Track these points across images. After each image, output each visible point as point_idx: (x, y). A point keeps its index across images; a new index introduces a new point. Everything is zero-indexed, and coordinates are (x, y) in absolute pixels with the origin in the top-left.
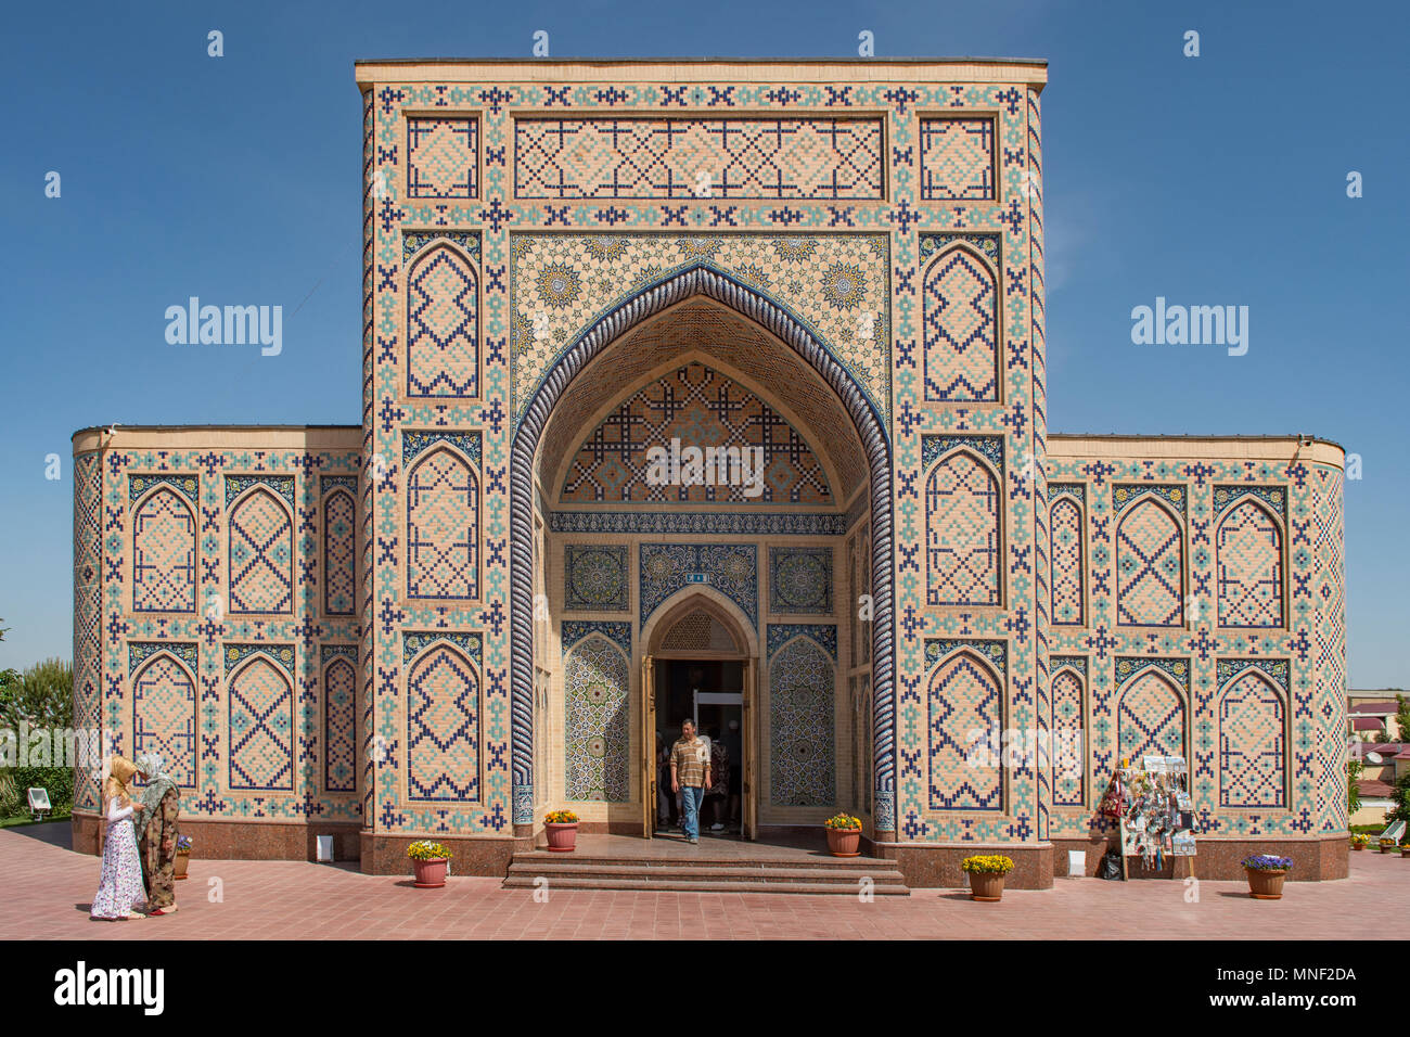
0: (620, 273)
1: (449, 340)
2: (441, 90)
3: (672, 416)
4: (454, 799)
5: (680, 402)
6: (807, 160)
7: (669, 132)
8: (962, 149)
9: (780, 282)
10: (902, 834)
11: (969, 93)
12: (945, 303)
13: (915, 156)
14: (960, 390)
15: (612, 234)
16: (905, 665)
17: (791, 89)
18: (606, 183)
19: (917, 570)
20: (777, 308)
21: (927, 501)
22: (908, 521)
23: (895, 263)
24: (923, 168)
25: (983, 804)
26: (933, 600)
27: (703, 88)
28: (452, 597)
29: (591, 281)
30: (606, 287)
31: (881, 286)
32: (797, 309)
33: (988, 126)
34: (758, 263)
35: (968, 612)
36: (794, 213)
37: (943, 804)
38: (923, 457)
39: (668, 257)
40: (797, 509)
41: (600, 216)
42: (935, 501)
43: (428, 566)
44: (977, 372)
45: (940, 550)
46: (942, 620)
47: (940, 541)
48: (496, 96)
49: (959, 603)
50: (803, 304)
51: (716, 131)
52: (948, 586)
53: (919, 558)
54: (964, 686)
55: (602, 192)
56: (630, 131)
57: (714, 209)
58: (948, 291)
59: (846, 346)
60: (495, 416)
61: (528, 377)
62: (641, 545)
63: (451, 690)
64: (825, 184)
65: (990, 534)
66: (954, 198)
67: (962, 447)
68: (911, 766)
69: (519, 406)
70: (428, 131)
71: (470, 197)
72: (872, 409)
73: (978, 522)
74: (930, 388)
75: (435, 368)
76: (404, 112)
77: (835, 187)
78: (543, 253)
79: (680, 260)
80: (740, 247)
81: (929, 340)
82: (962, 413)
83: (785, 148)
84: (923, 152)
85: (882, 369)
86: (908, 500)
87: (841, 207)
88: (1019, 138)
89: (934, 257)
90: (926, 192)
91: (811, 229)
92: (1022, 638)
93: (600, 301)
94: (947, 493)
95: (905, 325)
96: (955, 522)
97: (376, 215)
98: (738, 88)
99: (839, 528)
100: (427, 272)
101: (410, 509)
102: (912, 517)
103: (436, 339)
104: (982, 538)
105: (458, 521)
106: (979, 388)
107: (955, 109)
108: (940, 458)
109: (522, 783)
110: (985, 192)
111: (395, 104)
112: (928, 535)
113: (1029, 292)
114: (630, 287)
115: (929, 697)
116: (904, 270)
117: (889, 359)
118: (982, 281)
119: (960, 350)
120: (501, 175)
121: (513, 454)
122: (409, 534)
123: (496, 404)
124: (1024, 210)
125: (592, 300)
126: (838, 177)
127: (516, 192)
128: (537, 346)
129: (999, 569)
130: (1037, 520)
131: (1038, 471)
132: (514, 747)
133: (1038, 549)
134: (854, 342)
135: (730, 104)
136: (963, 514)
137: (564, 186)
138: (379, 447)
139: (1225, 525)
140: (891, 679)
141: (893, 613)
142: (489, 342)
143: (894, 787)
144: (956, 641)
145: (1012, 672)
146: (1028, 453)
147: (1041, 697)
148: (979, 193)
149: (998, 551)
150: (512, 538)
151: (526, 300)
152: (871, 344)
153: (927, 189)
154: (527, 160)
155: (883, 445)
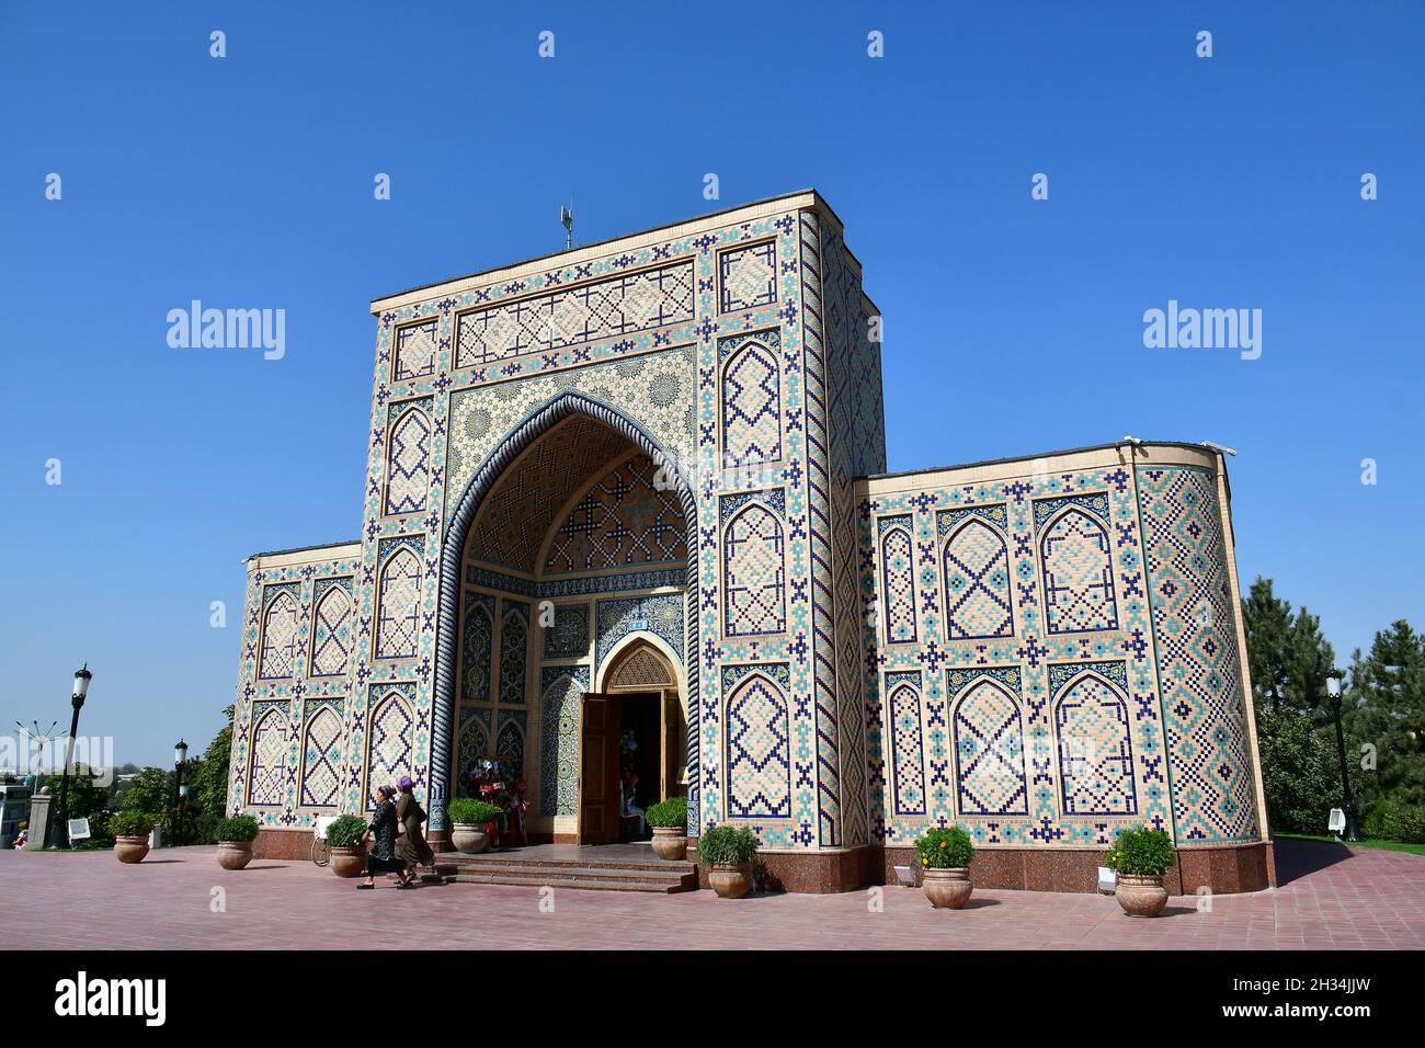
0: (516, 408)
1: (413, 473)
2: (416, 307)
3: (622, 498)
5: (628, 487)
6: (642, 302)
7: (552, 303)
8: (753, 270)
9: (621, 394)
11: (755, 227)
12: (740, 389)
13: (715, 283)
15: (513, 378)
16: (706, 690)
17: (629, 255)
18: (511, 347)
19: (717, 608)
20: (616, 415)
21: (726, 550)
22: (709, 568)
23: (700, 366)
24: (723, 290)
25: (775, 812)
26: (729, 631)
27: (572, 268)
28: (402, 657)
29: (498, 417)
30: (507, 419)
31: (691, 385)
32: (630, 413)
33: (771, 247)
34: (606, 384)
35: (757, 640)
36: (630, 343)
37: (741, 813)
38: (721, 515)
39: (544, 392)
41: (504, 372)
42: (733, 549)
43: (390, 635)
44: (766, 439)
45: (737, 590)
46: (735, 648)
47: (736, 581)
48: (447, 304)
49: (753, 633)
50: (635, 409)
51: (582, 296)
52: (744, 620)
53: (716, 597)
55: (508, 354)
56: (528, 308)
57: (577, 351)
58: (743, 379)
59: (665, 435)
60: (432, 523)
61: (456, 491)
62: (599, 602)
63: (397, 726)
64: (654, 316)
65: (777, 572)
66: (746, 307)
67: (753, 501)
68: (711, 779)
69: (449, 514)
70: (410, 335)
71: (430, 373)
73: (768, 563)
75: (403, 494)
76: (396, 326)
78: (470, 402)
79: (555, 392)
80: (593, 374)
83: (627, 297)
84: (723, 278)
86: (710, 551)
87: (663, 332)
88: (792, 251)
89: (730, 355)
90: (725, 307)
91: (641, 352)
92: (801, 660)
93: (503, 430)
94: (742, 541)
95: (708, 411)
96: (749, 565)
97: (374, 396)
98: (595, 262)
100: (402, 429)
101: (381, 595)
102: (712, 563)
103: (406, 474)
104: (771, 576)
105: (410, 600)
106: (767, 452)
107: (744, 241)
108: (736, 513)
110: (770, 298)
111: (391, 322)
112: (725, 577)
113: (802, 368)
114: (521, 417)
115: (728, 718)
116: (707, 370)
117: (695, 441)
118: (767, 365)
119: (752, 423)
120: (447, 355)
121: (444, 548)
122: (379, 614)
123: (435, 513)
124: (797, 306)
125: (498, 430)
126: (663, 311)
127: (457, 365)
128: (463, 468)
129: (784, 599)
130: (813, 555)
131: (813, 514)
132: (432, 769)
133: (814, 580)
134: (671, 431)
135: (589, 275)
136: (755, 557)
137: (485, 355)
138: (365, 554)
139: (1050, 536)
140: (697, 702)
141: (697, 646)
142: (433, 471)
143: (699, 797)
144: (749, 666)
145: (794, 690)
146: (804, 500)
147: (820, 713)
148: (766, 300)
149: (783, 585)
150: (439, 610)
151: (457, 437)
152: (682, 431)
153: (725, 305)
154: (465, 342)
155: (692, 507)
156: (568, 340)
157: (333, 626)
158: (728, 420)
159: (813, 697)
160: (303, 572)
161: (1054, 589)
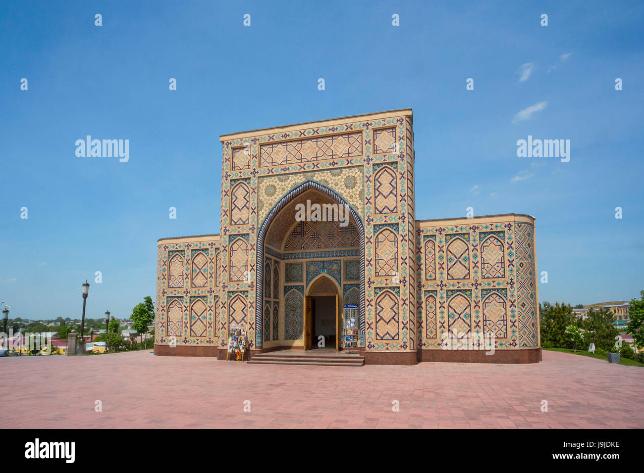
0: (287, 185)
1: (242, 209)
2: (241, 141)
6: (340, 147)
7: (302, 144)
8: (386, 138)
9: (332, 183)
10: (367, 348)
11: (388, 121)
12: (381, 184)
13: (372, 141)
14: (386, 210)
15: (285, 175)
16: (368, 296)
17: (335, 127)
18: (284, 160)
19: (372, 266)
20: (331, 191)
21: (375, 245)
22: (369, 251)
23: (365, 174)
24: (374, 145)
25: (393, 338)
26: (377, 274)
27: (311, 130)
28: (241, 281)
29: (279, 188)
30: (283, 189)
31: (361, 181)
32: (336, 191)
33: (394, 130)
34: (326, 178)
35: (387, 278)
36: (336, 162)
37: (380, 338)
38: (374, 232)
39: (300, 179)
40: (353, 248)
41: (282, 170)
42: (378, 245)
43: (235, 272)
44: (391, 204)
45: (379, 260)
46: (380, 281)
47: (379, 257)
48: (255, 140)
49: (386, 275)
50: (338, 189)
51: (315, 142)
52: (382, 271)
53: (372, 262)
54: (387, 301)
55: (283, 163)
56: (291, 145)
57: (313, 164)
58: (382, 180)
59: (351, 200)
60: (253, 229)
61: (262, 217)
62: (307, 262)
63: (240, 307)
64: (345, 153)
65: (395, 254)
66: (384, 152)
67: (386, 227)
68: (370, 327)
69: (259, 226)
70: (238, 152)
71: (248, 168)
72: (359, 218)
73: (391, 250)
74: (376, 210)
75: (238, 217)
76: (232, 148)
78: (267, 182)
79: (304, 180)
80: (321, 174)
82: (386, 217)
83: (334, 144)
84: (374, 140)
85: (362, 206)
86: (369, 245)
87: (350, 159)
88: (403, 132)
89: (378, 171)
91: (341, 167)
92: (404, 286)
93: (282, 194)
94: (382, 242)
95: (369, 192)
96: (384, 250)
97: (224, 176)
98: (320, 129)
100: (237, 190)
101: (231, 256)
102: (371, 250)
103: (239, 209)
104: (393, 255)
105: (243, 259)
106: (391, 209)
107: (383, 126)
108: (379, 232)
109: (258, 334)
111: (230, 146)
112: (375, 255)
113: (406, 178)
114: (290, 189)
115: (376, 305)
116: (368, 176)
117: (364, 203)
118: (392, 176)
119: (386, 198)
120: (256, 161)
121: (258, 239)
122: (230, 264)
123: (253, 225)
124: (405, 154)
125: (280, 194)
126: (349, 151)
127: (260, 166)
128: (265, 208)
129: (398, 264)
130: (409, 248)
131: (410, 233)
132: (256, 323)
133: (409, 257)
134: (353, 199)
135: (318, 133)
136: (386, 248)
137: (272, 163)
138: (223, 240)
139: (484, 245)
140: (364, 300)
141: (364, 279)
142: (252, 208)
143: (365, 334)
144: (384, 287)
145: (401, 296)
146: (406, 228)
147: (411, 304)
149: (398, 259)
150: (257, 263)
151: (262, 195)
152: (358, 199)
153: (375, 151)
154: (263, 156)
155: (362, 228)
156: (309, 159)
157: (200, 268)
158: (376, 196)
159: (408, 299)
160: (186, 246)
161: (484, 263)
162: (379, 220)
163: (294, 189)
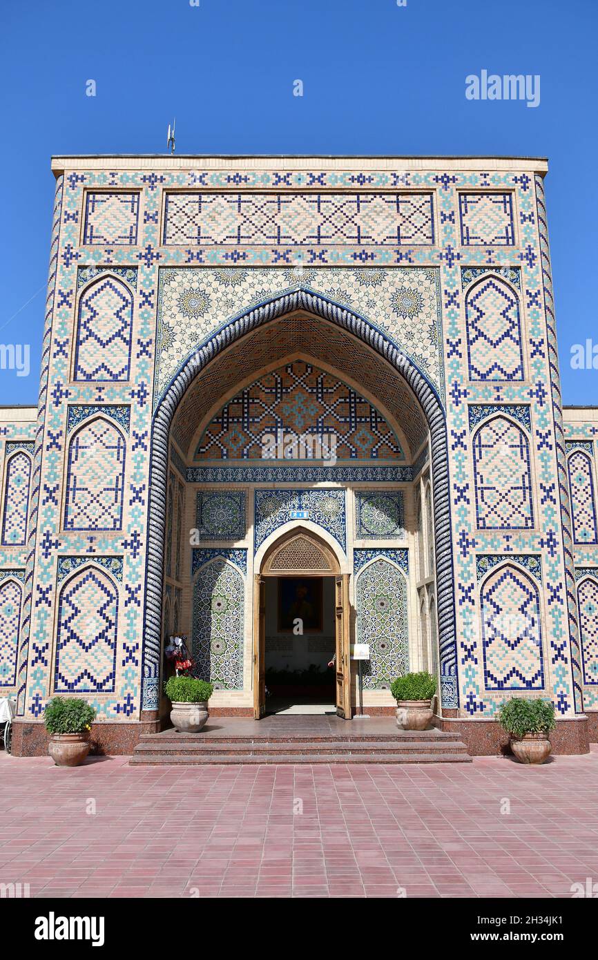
0: (240, 294)
1: (109, 341)
2: (113, 175)
3: (281, 398)
4: (92, 691)
5: (287, 388)
6: (379, 220)
7: (279, 202)
8: (490, 213)
9: (360, 299)
10: (463, 711)
11: (493, 177)
12: (482, 314)
13: (457, 217)
14: (496, 373)
15: (235, 268)
16: (462, 575)
17: (367, 175)
18: (232, 235)
19: (468, 503)
20: (357, 317)
21: (474, 452)
22: (460, 466)
23: (444, 287)
24: (462, 225)
25: (529, 685)
26: (481, 524)
27: (304, 174)
28: (100, 529)
29: (219, 300)
30: (230, 304)
31: (435, 302)
32: (372, 318)
33: (507, 198)
34: (343, 287)
35: (510, 534)
36: (369, 254)
37: (496, 686)
38: (470, 421)
39: (275, 284)
40: (376, 463)
41: (226, 256)
42: (480, 452)
43: (83, 506)
44: (508, 360)
45: (486, 488)
46: (489, 540)
47: (485, 481)
48: (153, 179)
49: (502, 527)
50: (377, 315)
51: (313, 202)
52: (493, 515)
53: (470, 494)
54: (509, 590)
55: (229, 241)
56: (251, 202)
57: (311, 252)
58: (484, 306)
59: (410, 343)
60: (141, 395)
61: (168, 367)
62: (256, 491)
63: (95, 602)
64: (392, 235)
65: (523, 476)
66: (485, 244)
67: (499, 413)
68: (469, 655)
69: (161, 388)
70: (102, 201)
71: (132, 244)
72: (430, 386)
73: (514, 467)
74: (473, 372)
75: (97, 361)
76: (85, 189)
77: (399, 237)
78: (184, 280)
79: (285, 285)
80: (330, 276)
81: (471, 339)
82: (498, 389)
83: (362, 212)
84: (462, 215)
85: (437, 359)
86: (460, 451)
87: (403, 251)
88: (530, 206)
89: (472, 283)
90: (465, 241)
91: (382, 264)
92: (552, 553)
93: (226, 314)
94: (489, 446)
95: (453, 328)
96: (496, 467)
97: (59, 256)
98: (329, 174)
99: (409, 476)
100: (96, 294)
101: (70, 462)
102: (463, 464)
103: (99, 340)
104: (518, 479)
105: (108, 471)
106: (510, 371)
107: (484, 187)
108: (483, 421)
109: (150, 676)
110: (508, 241)
111: (79, 183)
112: (476, 477)
113: (543, 306)
114: (248, 304)
115: (482, 601)
116: (451, 291)
117: (441, 352)
118: (508, 299)
119: (494, 345)
120: (153, 230)
121: (154, 421)
122: (68, 482)
123: (142, 385)
124: (536, 252)
125: (220, 313)
126: (401, 231)
127: (164, 241)
128: (177, 345)
130: (557, 466)
132: (145, 646)
133: (560, 486)
134: (415, 341)
135: (323, 184)
136: (502, 461)
137: (199, 238)
138: (50, 417)
140: (452, 585)
141: (452, 534)
142: (139, 343)
143: (456, 672)
144: (501, 556)
145: (546, 579)
146: (549, 418)
147: (570, 598)
148: (504, 241)
149: (530, 488)
150: (151, 483)
151: (169, 313)
152: (427, 342)
153: (466, 239)
154: (174, 220)
155: (439, 411)
156: (299, 240)
159: (563, 586)
162: (482, 394)
163: (260, 306)
